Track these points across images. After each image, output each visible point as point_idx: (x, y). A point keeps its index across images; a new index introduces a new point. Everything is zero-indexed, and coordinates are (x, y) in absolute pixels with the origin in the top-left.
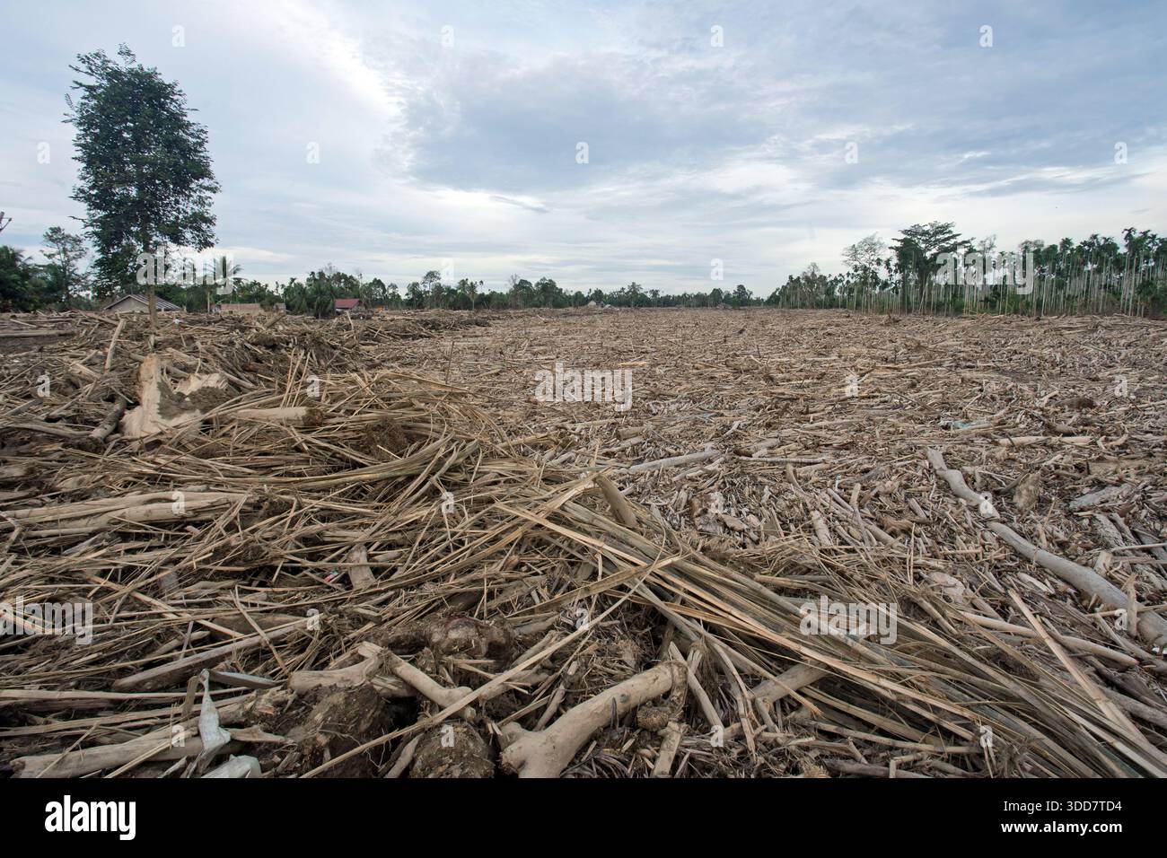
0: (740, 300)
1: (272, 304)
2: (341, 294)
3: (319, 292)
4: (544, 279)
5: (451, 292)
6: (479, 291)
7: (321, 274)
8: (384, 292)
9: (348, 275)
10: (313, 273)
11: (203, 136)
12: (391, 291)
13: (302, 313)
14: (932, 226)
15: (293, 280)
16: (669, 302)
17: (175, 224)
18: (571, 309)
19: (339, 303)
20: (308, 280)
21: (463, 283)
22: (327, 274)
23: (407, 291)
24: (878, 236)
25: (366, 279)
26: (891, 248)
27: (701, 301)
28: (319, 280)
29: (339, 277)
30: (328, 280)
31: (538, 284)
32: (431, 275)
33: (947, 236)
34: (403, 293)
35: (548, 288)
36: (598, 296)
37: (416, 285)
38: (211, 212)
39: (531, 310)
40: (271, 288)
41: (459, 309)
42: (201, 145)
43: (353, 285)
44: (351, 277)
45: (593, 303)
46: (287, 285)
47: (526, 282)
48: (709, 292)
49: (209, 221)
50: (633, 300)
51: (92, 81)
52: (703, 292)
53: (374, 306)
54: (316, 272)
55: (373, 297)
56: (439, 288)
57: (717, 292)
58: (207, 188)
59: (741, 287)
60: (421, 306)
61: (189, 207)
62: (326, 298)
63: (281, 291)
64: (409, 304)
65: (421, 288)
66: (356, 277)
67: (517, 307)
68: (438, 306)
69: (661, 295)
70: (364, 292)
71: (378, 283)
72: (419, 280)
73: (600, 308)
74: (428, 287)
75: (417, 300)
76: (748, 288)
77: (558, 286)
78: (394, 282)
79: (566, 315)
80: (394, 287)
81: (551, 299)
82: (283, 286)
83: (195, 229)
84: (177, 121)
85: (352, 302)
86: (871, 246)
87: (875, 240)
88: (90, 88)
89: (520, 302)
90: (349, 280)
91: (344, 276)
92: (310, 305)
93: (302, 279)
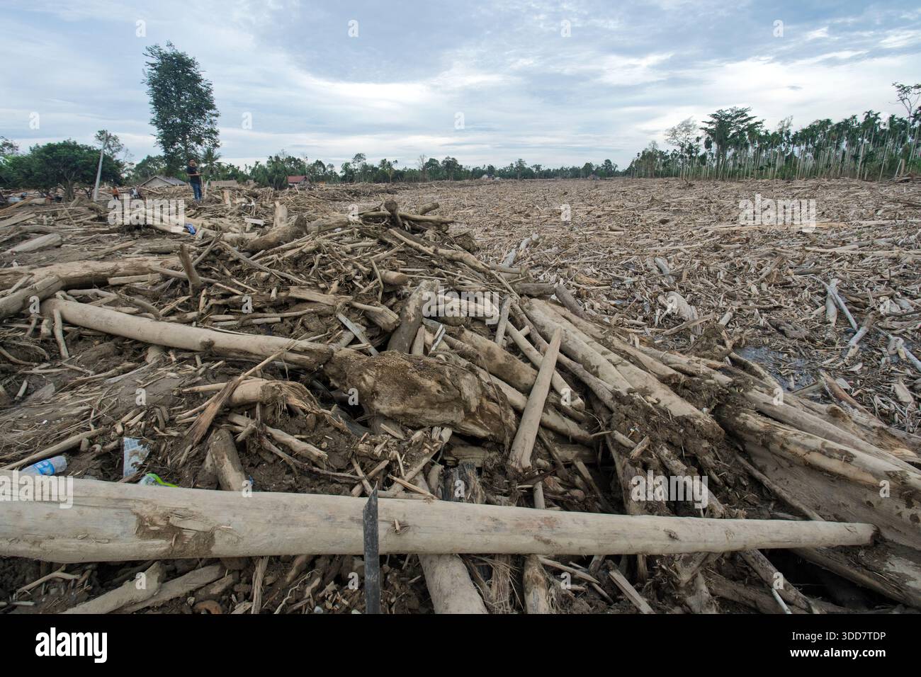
0: (607, 172)
1: (245, 181)
2: (292, 173)
3: (276, 171)
4: (448, 158)
5: (375, 169)
6: (396, 167)
7: (277, 158)
8: (324, 171)
9: (297, 158)
10: (271, 157)
11: (211, 87)
12: (329, 170)
13: (266, 186)
14: (732, 110)
15: (257, 163)
16: (548, 175)
17: (199, 136)
18: (467, 181)
19: (291, 179)
20: (268, 162)
21: (384, 162)
22: (281, 158)
23: (341, 169)
24: (692, 119)
25: (310, 161)
26: (702, 129)
27: (575, 173)
28: (275, 162)
29: (290, 160)
30: (282, 162)
31: (444, 162)
32: (359, 157)
33: (745, 118)
34: (339, 171)
35: (451, 165)
36: (491, 170)
37: (347, 164)
38: (216, 128)
39: (434, 183)
40: (242, 169)
41: (380, 182)
42: (210, 92)
43: (301, 166)
44: (299, 160)
45: (485, 176)
46: (253, 166)
47: (434, 160)
48: (582, 166)
49: (216, 133)
50: (520, 174)
51: (154, 61)
52: (576, 166)
53: (317, 181)
54: (273, 157)
55: (316, 175)
56: (365, 167)
57: (588, 166)
58: (214, 115)
59: (608, 161)
60: (352, 181)
61: (206, 127)
62: (281, 175)
63: (249, 172)
64: (344, 179)
65: (352, 167)
66: (302, 159)
67: (425, 180)
68: (365, 180)
69: (543, 168)
70: (310, 171)
71: (319, 163)
72: (350, 160)
73: (491, 180)
74: (357, 166)
75: (349, 176)
76: (613, 162)
77: (459, 163)
78: (332, 163)
79: (462, 186)
80: (332, 166)
81: (452, 173)
82: (250, 167)
83: (209, 137)
84: (196, 79)
85: (299, 178)
86: (687, 127)
87: (690, 123)
88: (153, 65)
89: (426, 176)
90: (297, 161)
91: (294, 159)
92: (271, 181)
93: (264, 162)
